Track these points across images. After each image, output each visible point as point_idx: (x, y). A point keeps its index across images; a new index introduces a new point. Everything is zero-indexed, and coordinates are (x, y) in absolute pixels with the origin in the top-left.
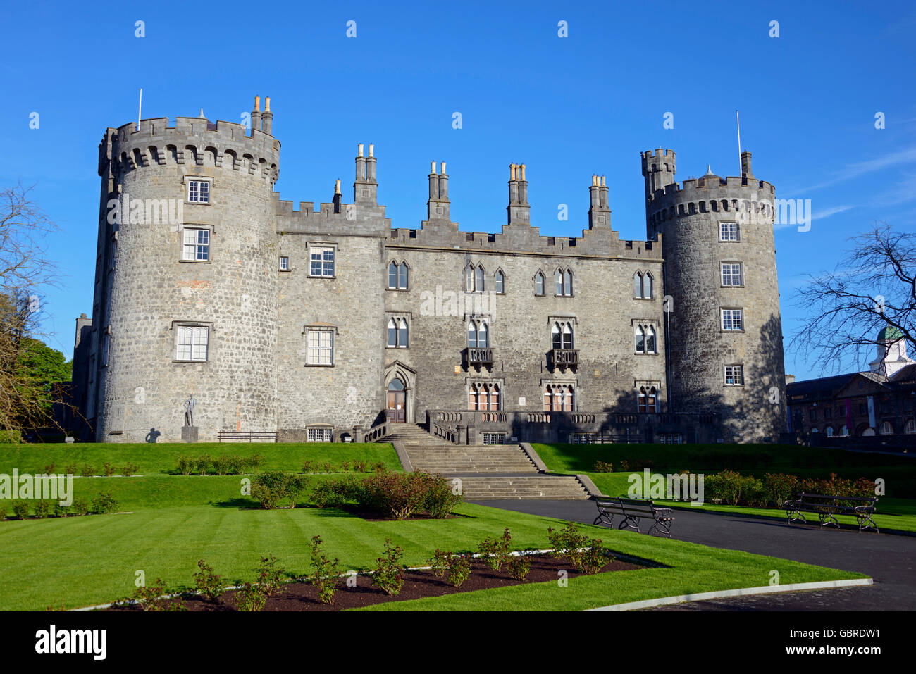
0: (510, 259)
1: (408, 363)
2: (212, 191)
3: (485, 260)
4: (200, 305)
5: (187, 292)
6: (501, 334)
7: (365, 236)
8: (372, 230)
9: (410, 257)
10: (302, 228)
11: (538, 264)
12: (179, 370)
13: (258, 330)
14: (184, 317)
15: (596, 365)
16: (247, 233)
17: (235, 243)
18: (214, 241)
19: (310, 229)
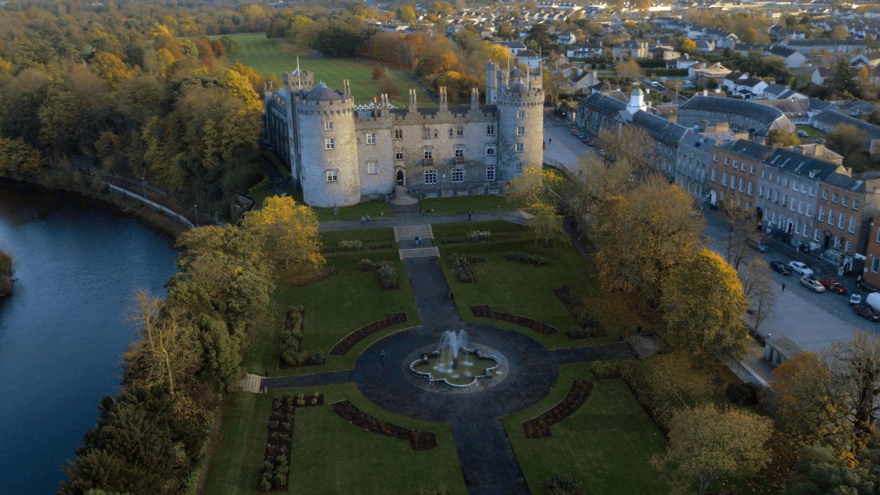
0: (439, 125)
1: (404, 166)
2: (333, 125)
3: (430, 126)
4: (333, 164)
5: (329, 160)
6: (437, 152)
7: (386, 129)
8: (388, 126)
9: (403, 128)
10: (363, 128)
11: (451, 126)
12: (329, 185)
13: (352, 167)
14: (329, 168)
15: (472, 161)
16: (346, 136)
17: (342, 141)
18: (335, 142)
19: (367, 127)
